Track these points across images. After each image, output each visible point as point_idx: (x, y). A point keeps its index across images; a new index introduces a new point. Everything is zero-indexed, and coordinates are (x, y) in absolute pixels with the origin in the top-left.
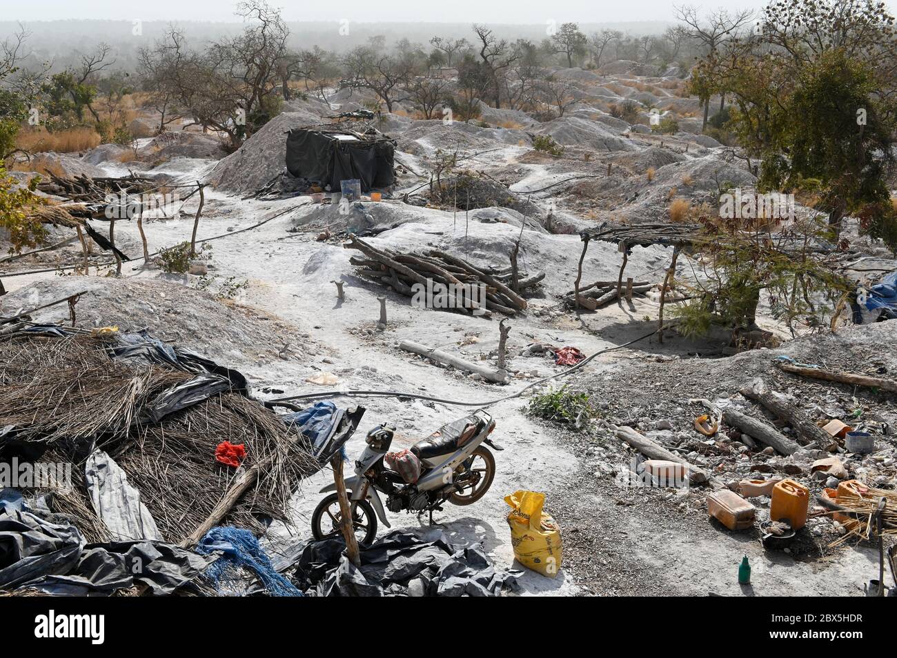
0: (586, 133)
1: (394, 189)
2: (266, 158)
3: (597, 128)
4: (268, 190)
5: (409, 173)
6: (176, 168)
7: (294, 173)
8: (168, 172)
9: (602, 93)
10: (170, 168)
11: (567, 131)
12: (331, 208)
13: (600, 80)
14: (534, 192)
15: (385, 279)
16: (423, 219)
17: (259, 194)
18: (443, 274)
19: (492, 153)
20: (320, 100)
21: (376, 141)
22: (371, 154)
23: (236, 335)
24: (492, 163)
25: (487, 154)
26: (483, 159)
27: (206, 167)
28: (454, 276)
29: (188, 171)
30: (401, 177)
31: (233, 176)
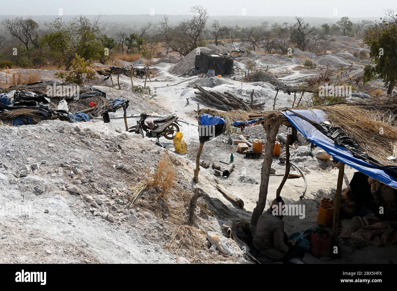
0: (333, 62)
1: (232, 75)
2: (189, 63)
3: (339, 60)
4: (187, 74)
5: (240, 70)
6: (160, 66)
7: (197, 68)
8: (157, 68)
9: (354, 47)
10: (158, 66)
11: (324, 60)
12: (203, 79)
13: (355, 41)
14: (291, 80)
15: (204, 99)
16: (233, 84)
17: (184, 75)
18: (224, 98)
19: (284, 67)
20: (232, 46)
21: (227, 57)
22: (224, 62)
23: (141, 106)
24: (282, 70)
25: (282, 67)
26: (279, 69)
27: (171, 66)
28: (228, 100)
29: (164, 67)
30: (237, 71)
31: (177, 69)
